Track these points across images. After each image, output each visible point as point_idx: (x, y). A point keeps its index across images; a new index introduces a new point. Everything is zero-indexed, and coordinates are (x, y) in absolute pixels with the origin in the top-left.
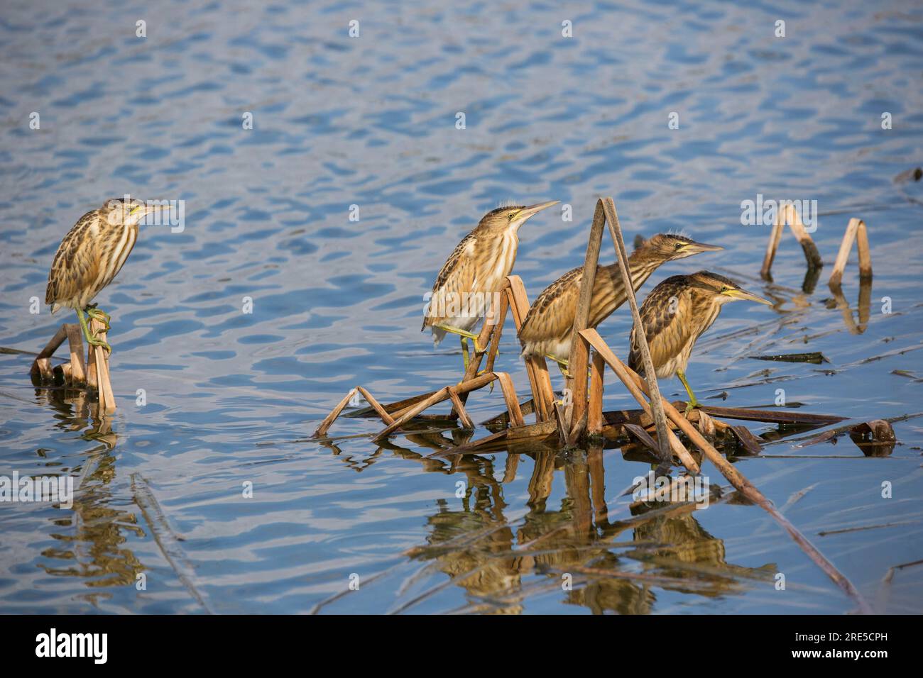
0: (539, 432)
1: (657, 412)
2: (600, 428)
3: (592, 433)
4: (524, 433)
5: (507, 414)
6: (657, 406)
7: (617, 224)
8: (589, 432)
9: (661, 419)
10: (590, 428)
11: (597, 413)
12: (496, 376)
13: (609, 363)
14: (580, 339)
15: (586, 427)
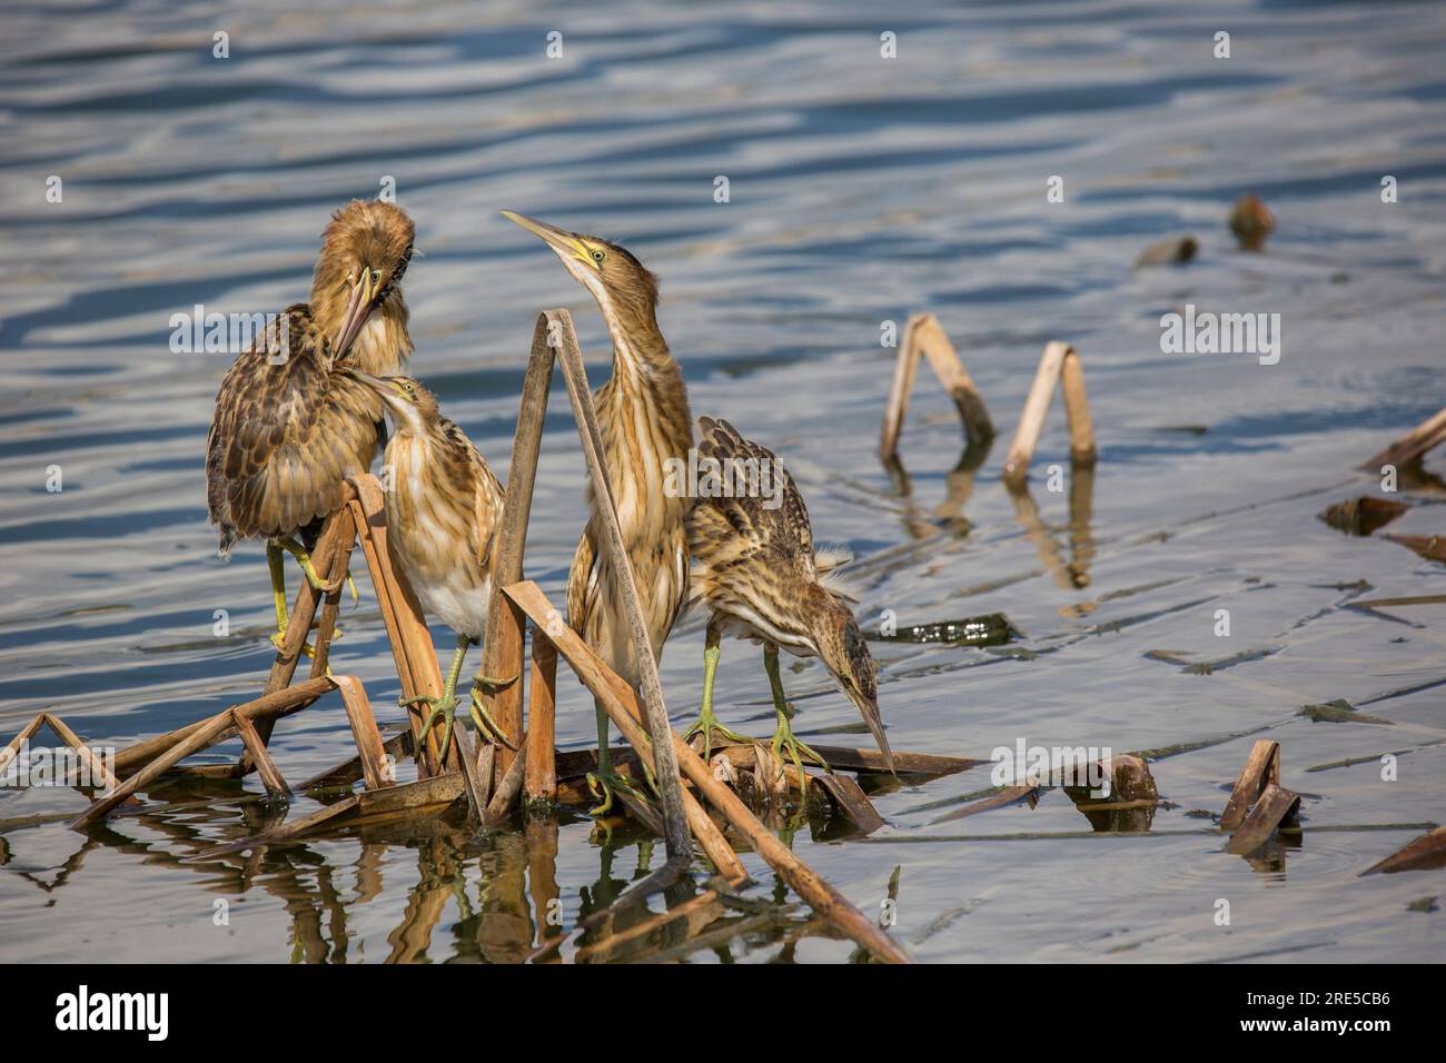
0: (422, 798)
1: (661, 753)
2: (551, 787)
3: (534, 796)
4: (392, 802)
5: (358, 760)
6: (662, 742)
7: (578, 365)
8: (528, 796)
9: (670, 769)
10: (529, 788)
11: (543, 756)
12: (331, 682)
13: (563, 655)
14: (506, 605)
15: (522, 786)
